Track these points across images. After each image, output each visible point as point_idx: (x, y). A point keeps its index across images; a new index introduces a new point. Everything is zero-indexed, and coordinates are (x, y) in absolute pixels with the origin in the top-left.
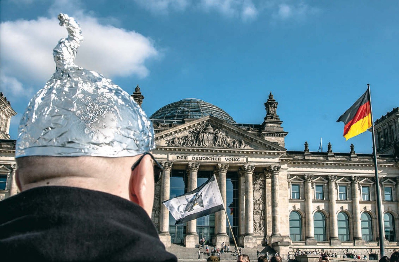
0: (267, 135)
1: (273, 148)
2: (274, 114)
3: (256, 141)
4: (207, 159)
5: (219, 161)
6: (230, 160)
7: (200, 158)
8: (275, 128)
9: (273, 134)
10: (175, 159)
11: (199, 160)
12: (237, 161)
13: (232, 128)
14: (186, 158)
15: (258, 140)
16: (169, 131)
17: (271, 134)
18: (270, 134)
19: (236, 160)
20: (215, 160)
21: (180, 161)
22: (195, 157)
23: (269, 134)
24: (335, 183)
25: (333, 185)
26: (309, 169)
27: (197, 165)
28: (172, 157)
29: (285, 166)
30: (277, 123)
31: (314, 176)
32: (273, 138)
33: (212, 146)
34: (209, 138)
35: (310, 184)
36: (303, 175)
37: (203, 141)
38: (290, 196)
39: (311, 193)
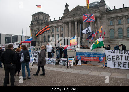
3: (91, 10)
8: (102, 4)
14: (74, 19)
18: (100, 6)
20: (81, 18)
22: (76, 18)
24: (126, 18)
25: (124, 19)
26: (115, 15)
27: (76, 20)
28: (71, 19)
29: (106, 15)
30: (103, 2)
31: (117, 17)
32: (102, 7)
33: (79, 14)
34: (79, 12)
35: (116, 20)
36: (113, 17)
37: (77, 13)
38: (109, 24)
39: (116, 22)
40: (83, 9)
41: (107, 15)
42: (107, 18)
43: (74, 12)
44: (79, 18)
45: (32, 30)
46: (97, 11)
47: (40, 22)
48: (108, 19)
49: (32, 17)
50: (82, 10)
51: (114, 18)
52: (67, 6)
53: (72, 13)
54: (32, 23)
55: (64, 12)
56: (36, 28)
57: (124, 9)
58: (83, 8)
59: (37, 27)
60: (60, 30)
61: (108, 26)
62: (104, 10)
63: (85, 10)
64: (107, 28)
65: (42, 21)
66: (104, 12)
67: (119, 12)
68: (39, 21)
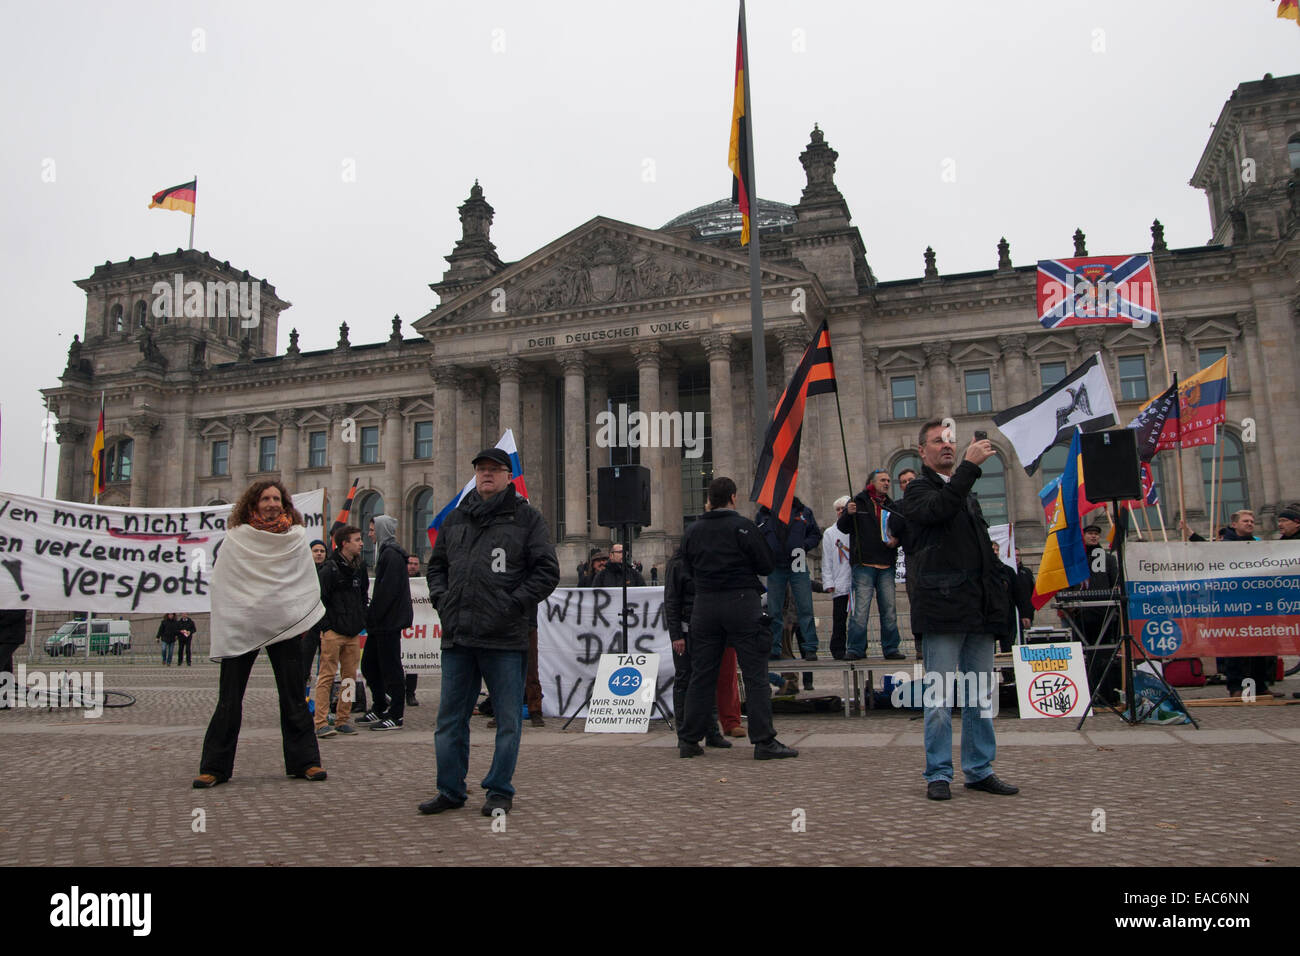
0: (798, 245)
1: (778, 276)
2: (823, 183)
3: (727, 264)
4: (602, 334)
5: (635, 335)
6: (663, 328)
7: (586, 337)
8: (821, 222)
9: (812, 239)
10: (524, 348)
11: (583, 341)
12: (683, 330)
13: (661, 239)
14: (551, 340)
15: (732, 260)
16: (501, 278)
17: (809, 241)
18: (805, 240)
19: (681, 326)
20: (624, 337)
21: (536, 351)
22: (573, 335)
23: (801, 243)
24: (1026, 357)
25: (1015, 364)
26: (937, 325)
27: (578, 356)
28: (518, 344)
29: (854, 326)
30: (827, 206)
31: (954, 344)
32: (816, 252)
33: (611, 299)
34: (603, 280)
35: (942, 370)
36: (919, 347)
37: (588, 288)
38: (887, 412)
39: (949, 388)
40: (651, 257)
41: (864, 324)
42: (866, 352)
43: (555, 275)
44: (600, 333)
45: (72, 435)
46: (779, 278)
47: (179, 355)
48: (878, 360)
49: (83, 293)
50: (639, 258)
51: (925, 356)
52: (476, 211)
53: (535, 283)
54: (81, 363)
55: (447, 266)
56: (130, 418)
57: (1014, 283)
58: (643, 248)
59: (139, 402)
60: (400, 446)
61: (876, 429)
62: (838, 277)
63: (662, 260)
64: (870, 440)
65: (200, 347)
66: (835, 293)
67: (973, 305)
68: (162, 347)
